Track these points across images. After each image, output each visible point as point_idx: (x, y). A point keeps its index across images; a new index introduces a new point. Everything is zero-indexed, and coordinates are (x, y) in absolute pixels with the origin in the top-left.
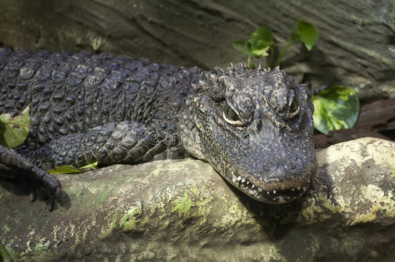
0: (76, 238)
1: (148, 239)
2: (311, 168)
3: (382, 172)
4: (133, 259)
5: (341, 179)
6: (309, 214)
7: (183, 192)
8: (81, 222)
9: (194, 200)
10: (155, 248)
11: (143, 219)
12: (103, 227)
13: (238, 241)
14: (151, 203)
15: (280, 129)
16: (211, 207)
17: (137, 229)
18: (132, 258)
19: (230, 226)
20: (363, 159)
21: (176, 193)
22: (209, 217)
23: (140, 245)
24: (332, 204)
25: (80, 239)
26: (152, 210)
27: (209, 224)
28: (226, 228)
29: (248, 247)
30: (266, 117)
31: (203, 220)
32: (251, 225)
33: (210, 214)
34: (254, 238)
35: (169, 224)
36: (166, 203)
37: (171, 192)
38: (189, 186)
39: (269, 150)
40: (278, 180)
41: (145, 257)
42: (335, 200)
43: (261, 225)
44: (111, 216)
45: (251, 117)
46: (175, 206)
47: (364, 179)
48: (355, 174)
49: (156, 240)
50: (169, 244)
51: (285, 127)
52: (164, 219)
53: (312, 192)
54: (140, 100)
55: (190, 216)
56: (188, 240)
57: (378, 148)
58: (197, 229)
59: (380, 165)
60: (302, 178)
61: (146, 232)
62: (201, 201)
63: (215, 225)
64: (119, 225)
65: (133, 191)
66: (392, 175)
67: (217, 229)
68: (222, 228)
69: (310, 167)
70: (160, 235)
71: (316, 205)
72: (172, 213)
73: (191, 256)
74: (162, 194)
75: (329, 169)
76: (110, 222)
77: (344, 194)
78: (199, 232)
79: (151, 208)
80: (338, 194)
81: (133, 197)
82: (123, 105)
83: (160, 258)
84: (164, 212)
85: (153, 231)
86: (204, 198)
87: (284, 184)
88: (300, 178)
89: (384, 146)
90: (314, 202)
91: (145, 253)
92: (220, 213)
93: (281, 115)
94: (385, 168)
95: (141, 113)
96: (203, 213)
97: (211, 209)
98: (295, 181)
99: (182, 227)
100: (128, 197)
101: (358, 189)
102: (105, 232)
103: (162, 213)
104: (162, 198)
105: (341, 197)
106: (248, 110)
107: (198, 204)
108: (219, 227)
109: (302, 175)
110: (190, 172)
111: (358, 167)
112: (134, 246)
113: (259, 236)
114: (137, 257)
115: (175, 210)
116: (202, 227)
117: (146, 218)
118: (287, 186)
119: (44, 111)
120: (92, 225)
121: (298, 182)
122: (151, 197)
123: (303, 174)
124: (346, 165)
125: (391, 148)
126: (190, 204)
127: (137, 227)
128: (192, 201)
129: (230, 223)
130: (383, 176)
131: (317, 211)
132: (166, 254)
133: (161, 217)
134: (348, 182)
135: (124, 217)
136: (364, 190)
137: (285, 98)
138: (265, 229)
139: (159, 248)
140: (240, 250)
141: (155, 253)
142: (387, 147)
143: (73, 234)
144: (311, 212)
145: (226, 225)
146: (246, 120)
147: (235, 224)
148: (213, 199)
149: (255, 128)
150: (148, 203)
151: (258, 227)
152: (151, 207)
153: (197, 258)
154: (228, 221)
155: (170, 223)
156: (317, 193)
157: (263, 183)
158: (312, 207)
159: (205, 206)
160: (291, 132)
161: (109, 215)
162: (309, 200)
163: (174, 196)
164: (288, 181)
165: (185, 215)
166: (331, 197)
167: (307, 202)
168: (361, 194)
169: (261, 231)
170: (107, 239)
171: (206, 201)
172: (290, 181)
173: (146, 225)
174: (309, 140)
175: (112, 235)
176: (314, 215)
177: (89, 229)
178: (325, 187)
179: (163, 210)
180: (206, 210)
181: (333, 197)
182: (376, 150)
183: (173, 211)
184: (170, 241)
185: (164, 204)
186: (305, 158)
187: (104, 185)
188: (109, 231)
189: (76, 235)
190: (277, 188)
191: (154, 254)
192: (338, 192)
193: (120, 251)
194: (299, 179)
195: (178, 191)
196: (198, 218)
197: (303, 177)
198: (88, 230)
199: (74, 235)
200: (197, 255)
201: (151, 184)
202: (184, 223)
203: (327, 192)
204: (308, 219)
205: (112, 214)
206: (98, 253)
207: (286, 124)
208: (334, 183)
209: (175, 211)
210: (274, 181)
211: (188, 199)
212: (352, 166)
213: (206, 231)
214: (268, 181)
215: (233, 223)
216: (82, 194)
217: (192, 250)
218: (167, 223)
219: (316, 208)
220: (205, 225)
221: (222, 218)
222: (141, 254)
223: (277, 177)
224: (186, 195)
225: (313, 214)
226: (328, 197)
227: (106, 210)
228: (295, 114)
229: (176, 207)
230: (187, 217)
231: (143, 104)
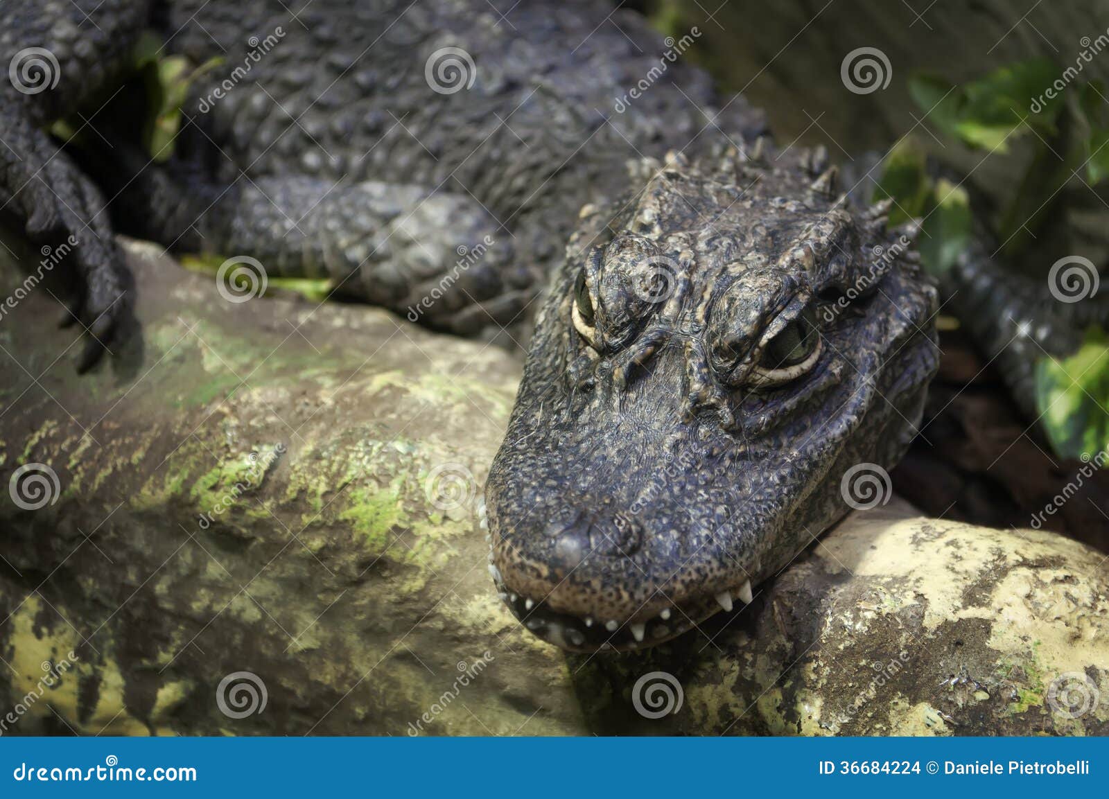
0: (76, 478)
1: (256, 565)
2: (694, 576)
3: (989, 680)
4: (199, 604)
5: (847, 643)
6: (705, 705)
7: (392, 473)
8: (111, 438)
9: (411, 509)
10: (268, 600)
11: (256, 503)
12: (152, 478)
13: (497, 687)
14: (297, 468)
15: (692, 408)
16: (454, 552)
17: (231, 524)
18: (199, 600)
19: (483, 632)
20: (957, 610)
21: (372, 468)
22: (434, 578)
23: (233, 573)
24: (779, 709)
25: (84, 486)
26: (290, 488)
27: (428, 601)
28: (472, 633)
29: (524, 717)
30: (678, 350)
31: (414, 580)
32: (544, 657)
33: (438, 572)
34: (543, 700)
35: (322, 549)
36: (333, 486)
37: (361, 459)
38: (419, 462)
39: (617, 460)
40: (545, 571)
41: (234, 613)
42: (795, 703)
43: (571, 670)
44: (185, 456)
45: (626, 332)
46: (351, 505)
47: (917, 676)
48: (897, 647)
49: (277, 580)
50: (311, 605)
51: (713, 407)
52: (313, 528)
53: (744, 642)
54: (535, 151)
55: (382, 551)
56: (362, 617)
57: (1040, 594)
58: (393, 597)
59: (998, 653)
60: (631, 595)
61: (255, 543)
62: (431, 522)
63: (443, 611)
64: (188, 491)
65: (279, 410)
66: (1016, 705)
67: (446, 622)
68: (461, 627)
69: (698, 570)
70: (290, 570)
71: (733, 689)
72: (337, 522)
73: (356, 668)
74: (336, 454)
75: (832, 595)
76: (174, 474)
77: (835, 696)
78: (395, 610)
79: (289, 481)
80: (814, 689)
81: (267, 427)
82: (485, 150)
83: (271, 633)
84: (319, 510)
85: (276, 548)
86: (446, 518)
87: (560, 591)
88: (625, 595)
89: (1067, 595)
90: (735, 675)
91: (236, 602)
92: (472, 582)
93: (719, 361)
94: (1008, 670)
95: (521, 192)
96: (421, 561)
97: (450, 556)
98: (601, 599)
99: (354, 572)
100: (253, 422)
101: (882, 698)
102: (152, 495)
103: (311, 510)
104: (329, 467)
105: (819, 702)
106: (627, 305)
107: (420, 526)
108: (453, 622)
109: (637, 585)
110: (462, 420)
111: (924, 630)
112: (215, 568)
113: (555, 700)
114: (212, 601)
115: (348, 517)
116: (404, 600)
117: (267, 504)
118: (568, 604)
119: (291, 88)
120: (130, 458)
121: (612, 604)
122: (309, 448)
123: (644, 585)
124: (888, 605)
125: (1087, 612)
126: (394, 515)
127: (234, 520)
128: (405, 510)
129: (486, 623)
130: (982, 696)
131: (732, 709)
132: (293, 632)
133: (306, 520)
134: (863, 663)
135: (210, 475)
136: (899, 713)
137: (754, 314)
138: (579, 688)
139: (278, 604)
140: (496, 715)
141: (264, 615)
142: (1075, 601)
143: (74, 462)
144: (714, 705)
145: (474, 625)
146: (606, 336)
147: (499, 633)
148: (471, 528)
149: (619, 374)
150: (292, 464)
151: (560, 671)
152: (292, 477)
153: (372, 681)
154: (485, 615)
155: (325, 547)
156: (756, 653)
157: (508, 560)
158: (720, 688)
159: (436, 541)
160: (727, 431)
161: (182, 450)
162: (724, 664)
163: (362, 475)
164: (574, 588)
165: (368, 543)
166: (788, 684)
167: (716, 666)
168: (886, 721)
169: (566, 688)
170: (149, 517)
171: (448, 529)
172: (584, 591)
173: (260, 525)
174: (782, 478)
175: (164, 510)
176: (718, 718)
177: (119, 468)
178: (789, 645)
179: (318, 502)
180: (435, 554)
181: (793, 688)
182: (1028, 597)
183: (341, 518)
184: (314, 598)
185: (327, 484)
186: (704, 532)
187: (245, 359)
188: (162, 496)
189: (80, 469)
190: (536, 595)
191: (259, 617)
192: (817, 681)
193: (174, 565)
194: (620, 597)
195: (381, 466)
196: (403, 569)
197: (639, 595)
198: (115, 468)
199: (75, 467)
200: (374, 673)
201: (332, 411)
202: (362, 565)
203: (786, 665)
204: (698, 721)
205: (191, 452)
206: (118, 544)
207: (722, 397)
208: (817, 648)
209: (346, 521)
210: (533, 569)
211: (397, 500)
212: (904, 619)
213: (413, 616)
214: (518, 560)
215: (494, 628)
216: (180, 360)
217: (366, 651)
218: (317, 543)
219: (731, 698)
220: (415, 597)
221: (471, 598)
222: (226, 598)
223: (545, 562)
224: (395, 487)
225: (716, 713)
226: (780, 683)
227: (186, 431)
228: (778, 374)
229: (354, 510)
230: (373, 550)
231: (535, 167)
